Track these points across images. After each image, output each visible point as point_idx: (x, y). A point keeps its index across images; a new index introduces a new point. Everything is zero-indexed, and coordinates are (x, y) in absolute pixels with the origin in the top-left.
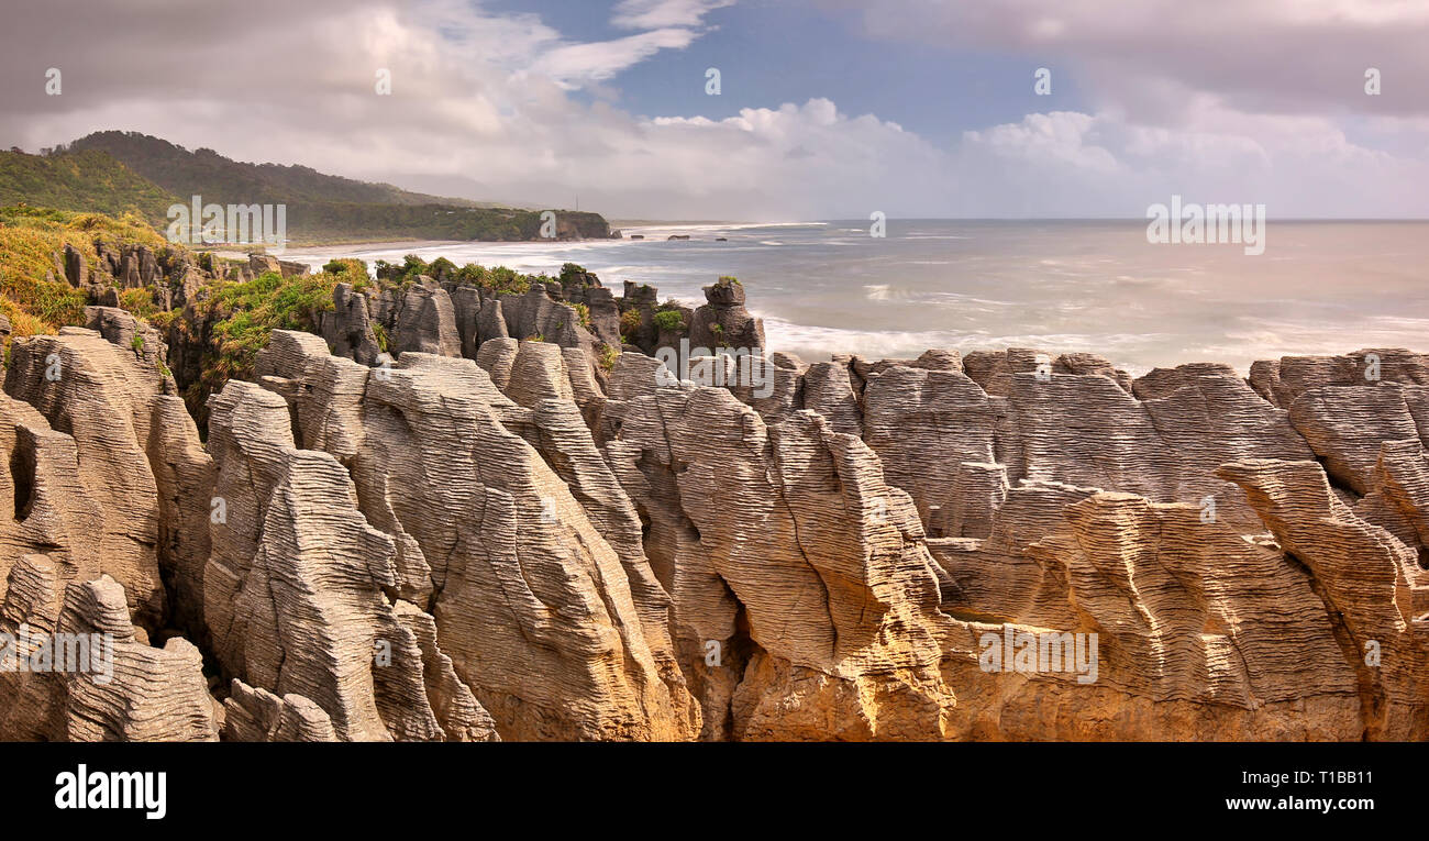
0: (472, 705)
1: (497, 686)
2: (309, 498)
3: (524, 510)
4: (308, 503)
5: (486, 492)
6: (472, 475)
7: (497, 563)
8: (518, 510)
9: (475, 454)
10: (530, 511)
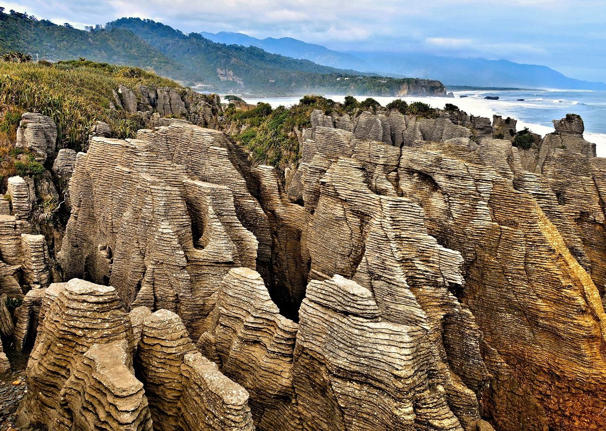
0: (500, 361)
1: (504, 350)
2: (398, 227)
3: (531, 241)
4: (398, 230)
5: (501, 228)
6: (489, 218)
7: (510, 274)
8: (526, 240)
9: (490, 204)
10: (535, 242)
